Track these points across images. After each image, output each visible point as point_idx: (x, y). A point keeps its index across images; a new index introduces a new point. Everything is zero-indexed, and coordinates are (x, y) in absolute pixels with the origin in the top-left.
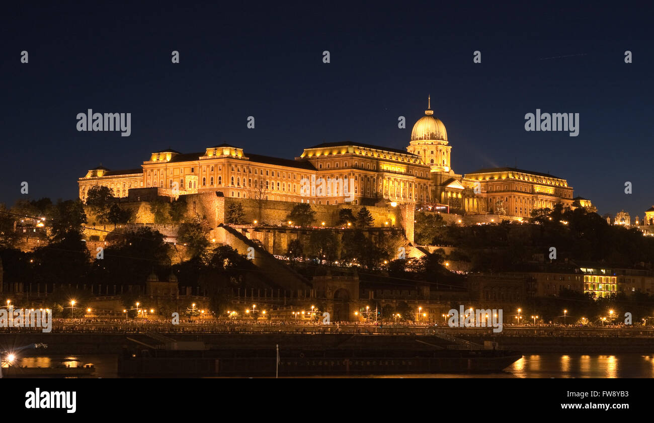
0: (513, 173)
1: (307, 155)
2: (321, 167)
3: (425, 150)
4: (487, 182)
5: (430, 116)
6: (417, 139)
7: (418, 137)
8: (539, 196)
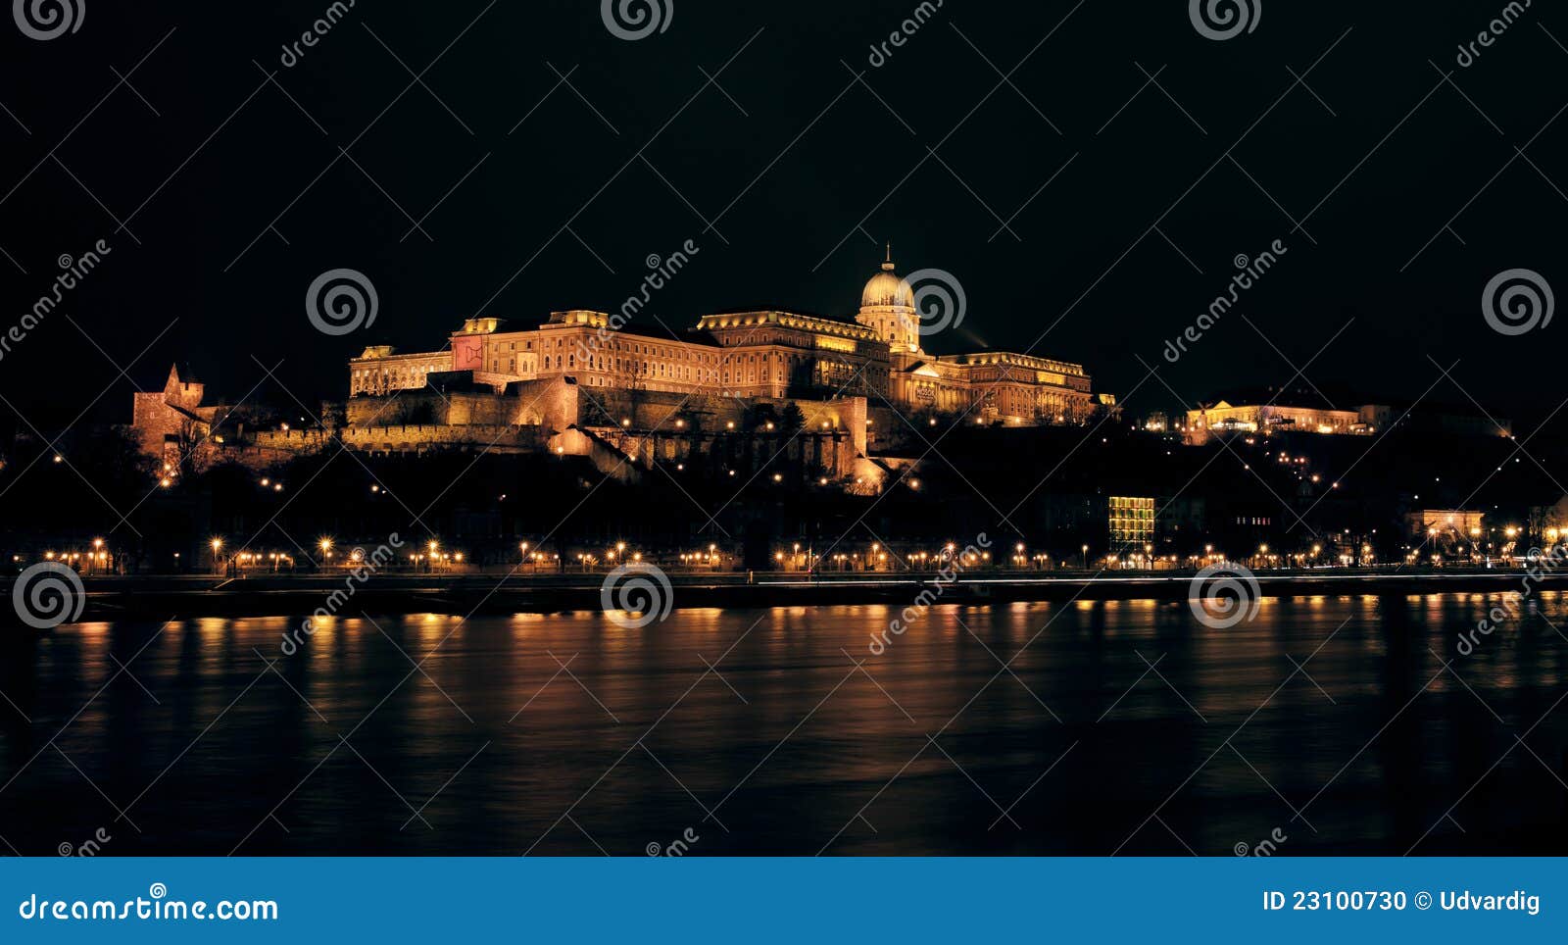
0: (1007, 355)
1: (706, 325)
2: (725, 342)
3: (882, 321)
4: (972, 367)
5: (889, 272)
6: (870, 305)
7: (872, 301)
8: (1044, 387)
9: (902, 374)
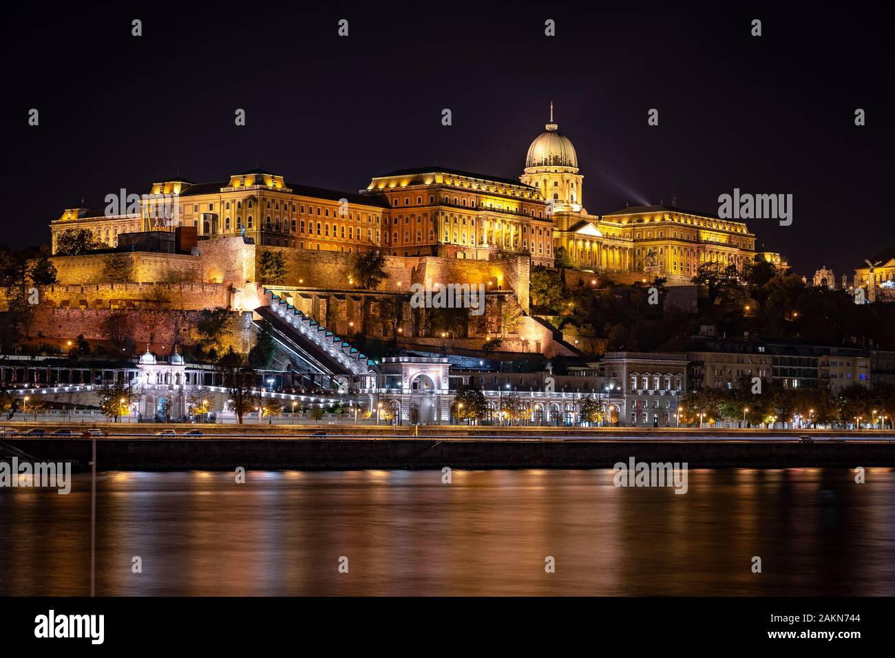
0: (670, 214)
1: (376, 187)
2: (396, 204)
3: (545, 181)
4: (634, 226)
5: (552, 133)
6: (534, 165)
7: (536, 162)
8: (707, 246)
9: (565, 234)
